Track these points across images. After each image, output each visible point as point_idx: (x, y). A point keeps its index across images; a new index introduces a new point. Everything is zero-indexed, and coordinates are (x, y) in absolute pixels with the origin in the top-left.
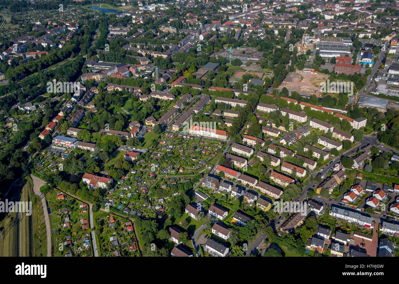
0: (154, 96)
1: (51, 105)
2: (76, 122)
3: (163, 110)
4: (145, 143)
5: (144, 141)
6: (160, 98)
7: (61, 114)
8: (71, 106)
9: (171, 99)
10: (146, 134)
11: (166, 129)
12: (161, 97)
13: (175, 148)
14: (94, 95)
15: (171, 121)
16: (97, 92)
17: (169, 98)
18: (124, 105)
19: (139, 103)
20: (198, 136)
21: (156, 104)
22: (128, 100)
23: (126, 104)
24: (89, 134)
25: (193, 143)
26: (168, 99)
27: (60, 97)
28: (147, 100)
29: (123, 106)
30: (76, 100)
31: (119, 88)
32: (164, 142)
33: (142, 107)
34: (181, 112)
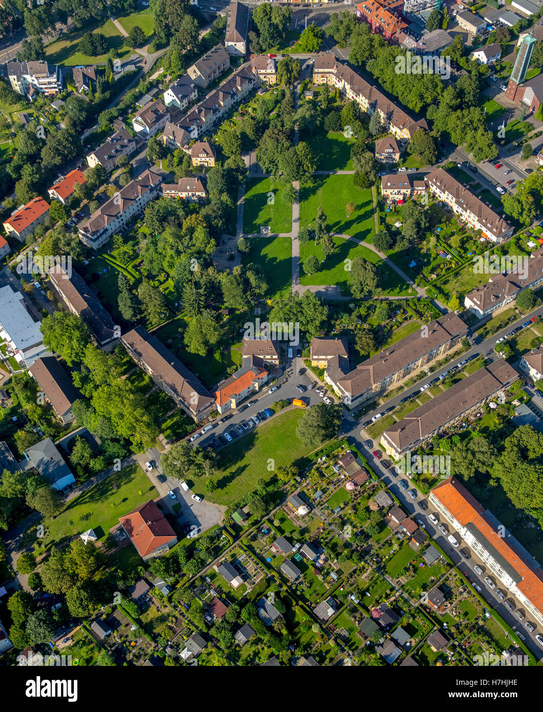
0: (438, 191)
1: (103, 92)
2: (106, 230)
3: (422, 292)
4: (246, 466)
5: (248, 455)
6: (456, 208)
7: (92, 161)
8: (148, 128)
9: (489, 234)
10: (279, 413)
11: (364, 420)
12: (460, 210)
13: (319, 570)
14: (258, 86)
15: (408, 377)
16: (272, 80)
17: (484, 229)
18: (313, 191)
19: (370, 202)
20: (452, 540)
21: (422, 237)
22: (341, 168)
23: (320, 192)
24: (75, 343)
25: (403, 580)
26: (480, 232)
27: (161, 52)
28: (404, 201)
29: (303, 195)
30: (181, 100)
31: (348, 87)
32: (302, 511)
33: (362, 236)
34: (478, 341)
